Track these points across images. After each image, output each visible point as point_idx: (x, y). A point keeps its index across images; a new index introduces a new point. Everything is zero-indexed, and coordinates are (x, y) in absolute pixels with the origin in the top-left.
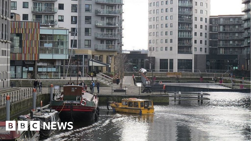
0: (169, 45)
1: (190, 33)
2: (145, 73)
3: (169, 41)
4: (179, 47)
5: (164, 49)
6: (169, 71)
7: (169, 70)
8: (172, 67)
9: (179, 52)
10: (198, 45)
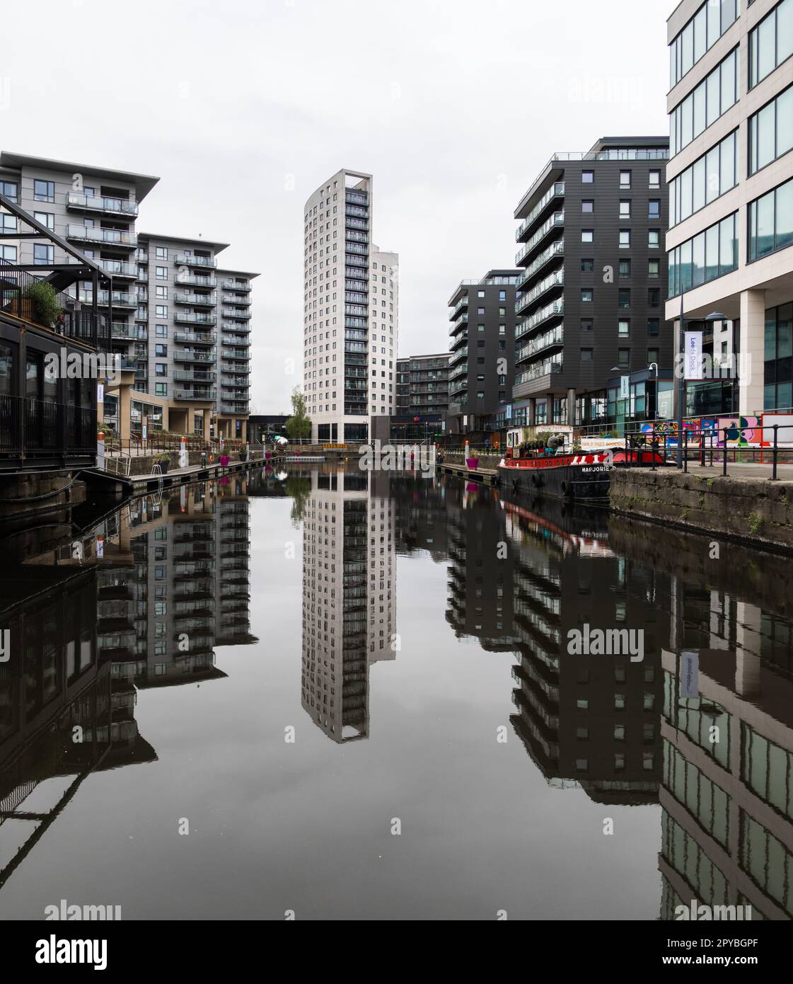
0: (331, 401)
1: (364, 382)
2: (285, 444)
3: (331, 395)
4: (347, 405)
5: (324, 408)
6: (331, 443)
7: (331, 440)
8: (335, 436)
9: (346, 412)
10: (378, 403)
